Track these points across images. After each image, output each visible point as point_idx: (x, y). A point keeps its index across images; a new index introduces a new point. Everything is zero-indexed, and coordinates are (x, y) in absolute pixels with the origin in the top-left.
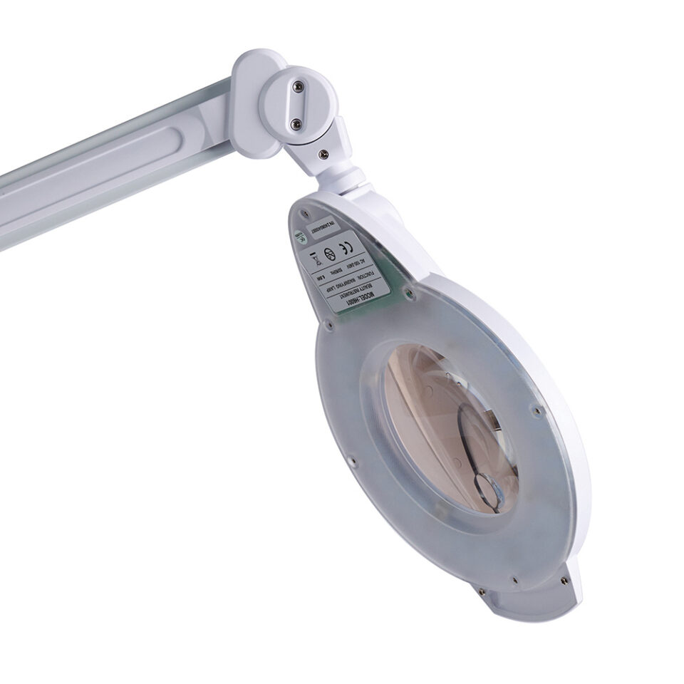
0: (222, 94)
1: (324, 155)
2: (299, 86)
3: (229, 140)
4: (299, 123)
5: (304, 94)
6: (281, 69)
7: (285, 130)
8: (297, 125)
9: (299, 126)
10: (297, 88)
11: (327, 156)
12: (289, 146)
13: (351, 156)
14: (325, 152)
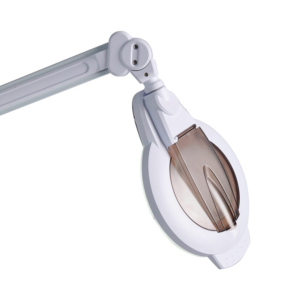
0: (104, 50)
1: (146, 75)
2: (136, 47)
3: (107, 69)
4: (136, 61)
5: (138, 50)
6: (129, 39)
7: (131, 65)
8: (135, 62)
9: (136, 63)
10: (135, 47)
11: (147, 75)
12: (132, 71)
13: (157, 75)
14: (147, 74)
